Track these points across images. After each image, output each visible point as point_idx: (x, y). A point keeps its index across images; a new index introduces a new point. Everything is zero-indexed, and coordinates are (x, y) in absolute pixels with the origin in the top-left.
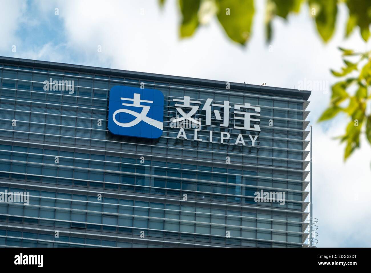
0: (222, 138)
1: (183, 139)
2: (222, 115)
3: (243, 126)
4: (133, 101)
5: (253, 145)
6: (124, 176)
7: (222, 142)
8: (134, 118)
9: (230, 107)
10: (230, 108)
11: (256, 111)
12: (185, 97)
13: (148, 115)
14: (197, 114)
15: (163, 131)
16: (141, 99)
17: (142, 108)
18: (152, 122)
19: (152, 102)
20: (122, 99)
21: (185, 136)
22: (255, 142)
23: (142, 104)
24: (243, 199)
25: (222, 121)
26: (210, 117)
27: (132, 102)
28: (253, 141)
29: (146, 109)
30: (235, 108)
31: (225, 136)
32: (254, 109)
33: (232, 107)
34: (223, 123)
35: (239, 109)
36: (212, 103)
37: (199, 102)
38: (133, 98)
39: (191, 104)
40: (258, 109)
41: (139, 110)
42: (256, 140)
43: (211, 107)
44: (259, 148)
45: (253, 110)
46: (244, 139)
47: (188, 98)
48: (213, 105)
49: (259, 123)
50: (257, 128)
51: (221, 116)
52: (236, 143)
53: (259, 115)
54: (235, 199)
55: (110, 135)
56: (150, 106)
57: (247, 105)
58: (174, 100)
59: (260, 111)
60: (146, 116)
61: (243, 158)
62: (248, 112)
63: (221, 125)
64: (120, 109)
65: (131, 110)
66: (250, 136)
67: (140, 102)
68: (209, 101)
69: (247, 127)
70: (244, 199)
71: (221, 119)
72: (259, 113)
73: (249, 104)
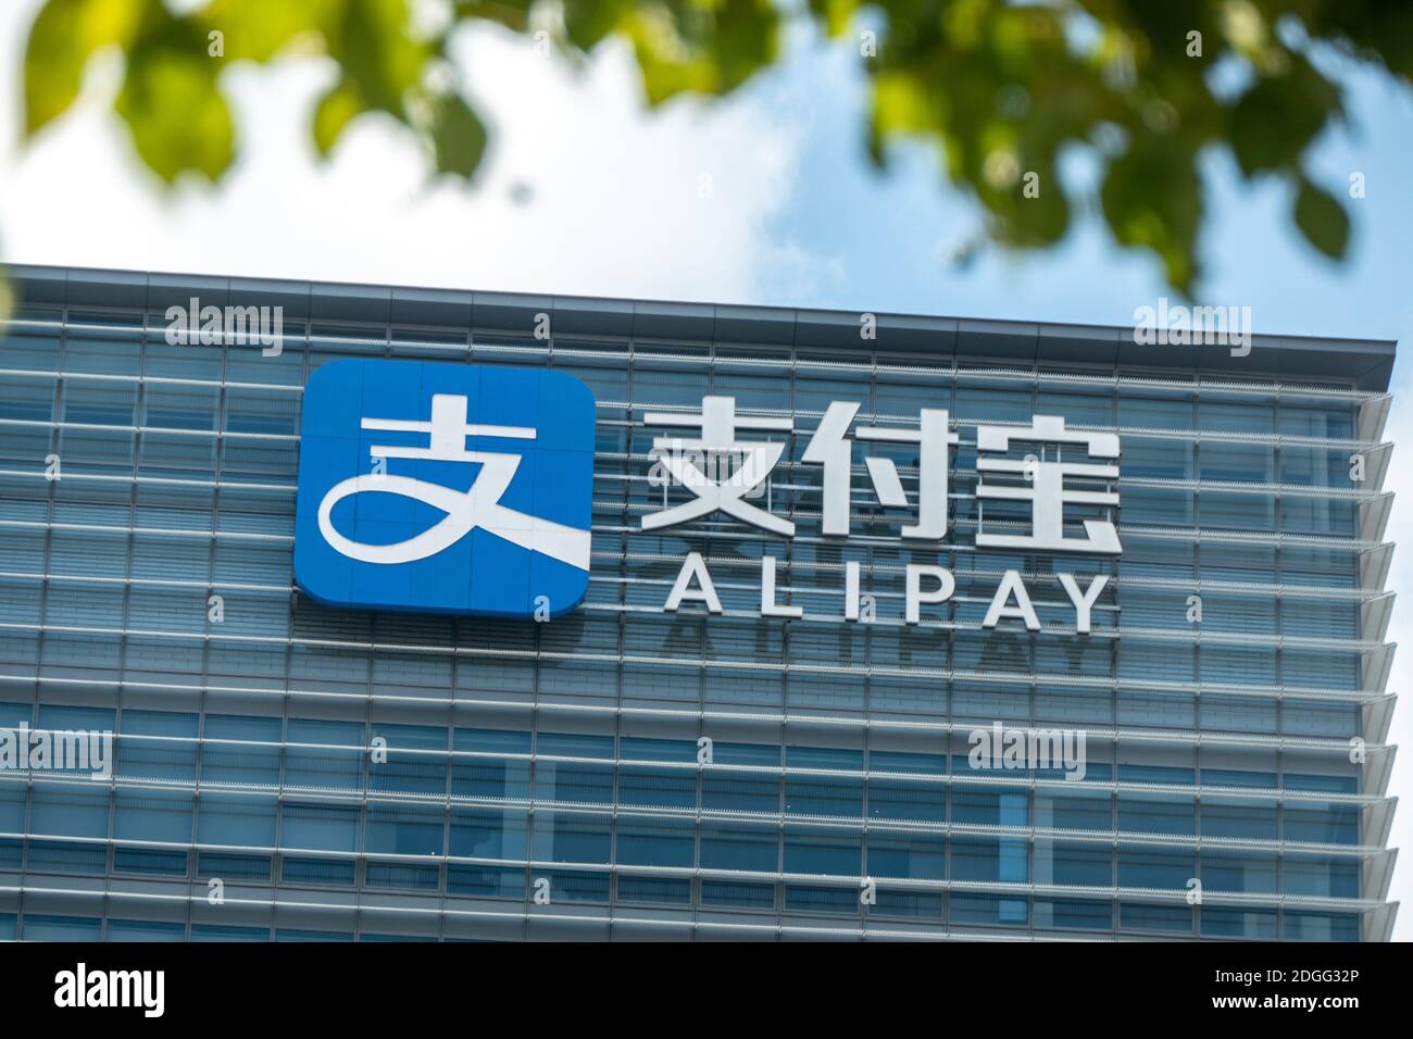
0: (914, 597)
1: (702, 612)
2: (911, 485)
3: (1029, 533)
4: (429, 434)
5: (1084, 624)
6: (385, 813)
7: (913, 615)
8: (435, 516)
9: (954, 439)
10: (952, 447)
11: (1092, 452)
12: (710, 402)
13: (506, 501)
14: (775, 486)
15: (591, 578)
16: (471, 420)
17: (479, 466)
18: (531, 531)
19: (529, 433)
20: (368, 424)
21: (709, 594)
22: (1092, 609)
23: (473, 443)
24: (1038, 907)
25: (912, 513)
26: (848, 496)
27: (423, 440)
28: (1084, 605)
29: (500, 470)
30: (981, 445)
31: (930, 583)
32: (1085, 445)
33: (964, 443)
34: (916, 524)
35: (1005, 447)
36: (854, 424)
37: (788, 424)
38: (426, 416)
39: (742, 433)
40: (1105, 442)
41: (460, 477)
42: (1098, 601)
43: (853, 444)
44: (1118, 639)
45: (1077, 451)
46: (1032, 596)
47: (728, 403)
48: (862, 432)
49: (1115, 514)
50: (1102, 537)
51: (905, 488)
52: (991, 619)
53: (1113, 471)
54: (997, 912)
55: (307, 610)
56: (519, 453)
57: (1048, 427)
58: (650, 418)
59: (1115, 452)
60: (500, 503)
61: (1032, 700)
62: (1051, 458)
63: (907, 531)
64: (358, 475)
65: (418, 478)
66: (1068, 581)
67: (467, 436)
68: (841, 414)
69: (1047, 533)
70: (1049, 908)
71: (903, 502)
72: (1114, 464)
73: (1059, 421)
